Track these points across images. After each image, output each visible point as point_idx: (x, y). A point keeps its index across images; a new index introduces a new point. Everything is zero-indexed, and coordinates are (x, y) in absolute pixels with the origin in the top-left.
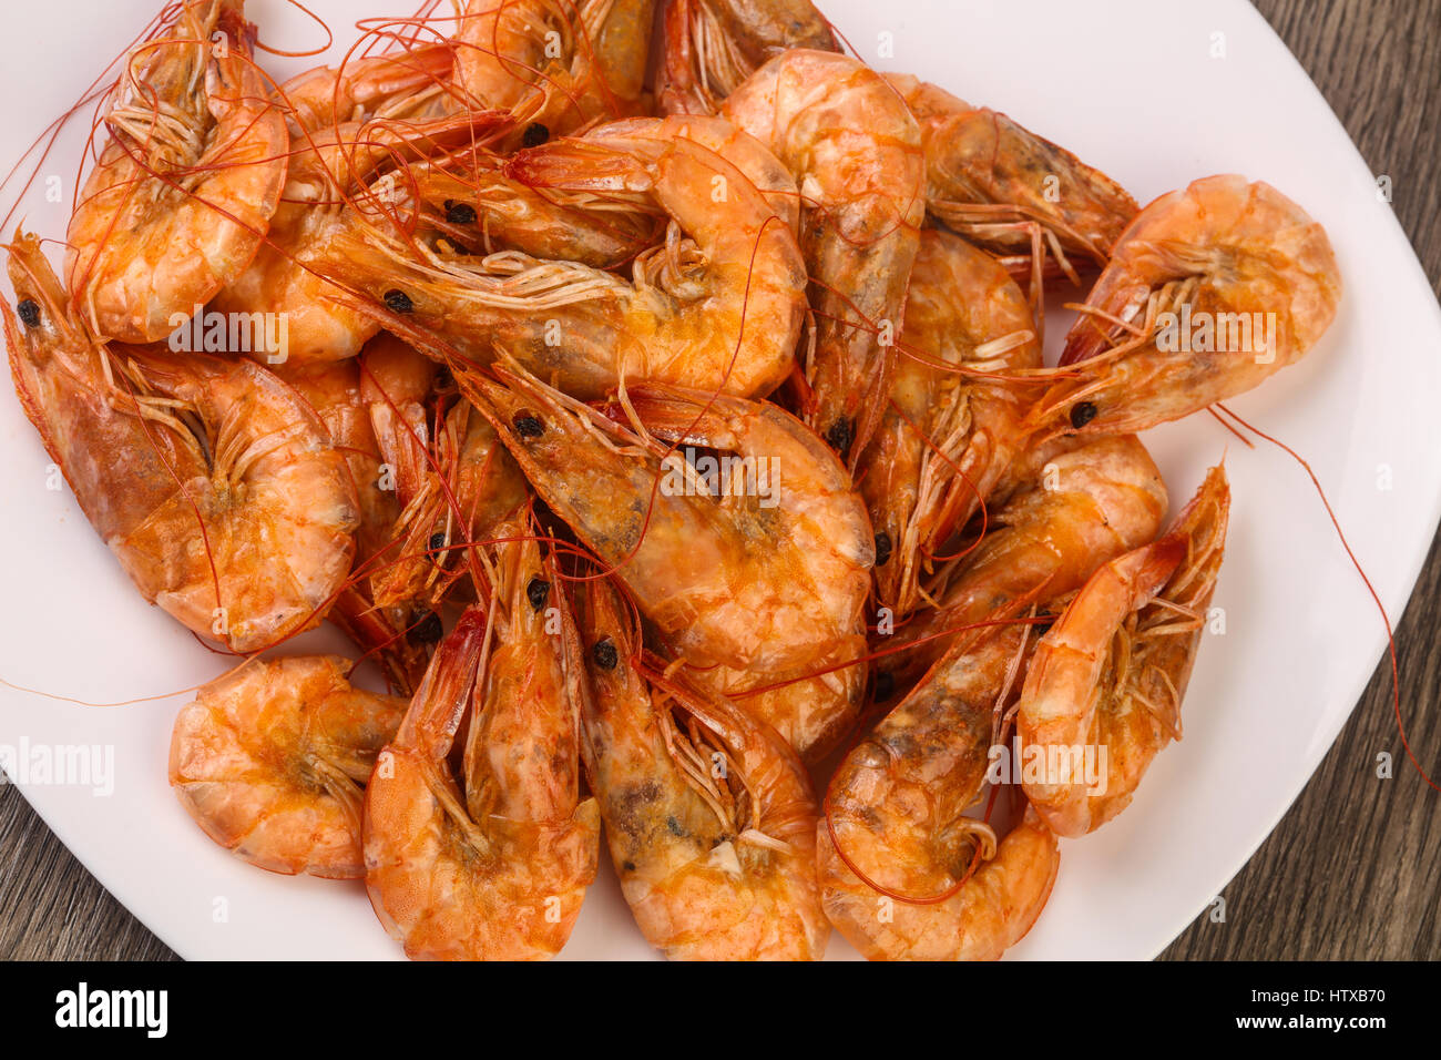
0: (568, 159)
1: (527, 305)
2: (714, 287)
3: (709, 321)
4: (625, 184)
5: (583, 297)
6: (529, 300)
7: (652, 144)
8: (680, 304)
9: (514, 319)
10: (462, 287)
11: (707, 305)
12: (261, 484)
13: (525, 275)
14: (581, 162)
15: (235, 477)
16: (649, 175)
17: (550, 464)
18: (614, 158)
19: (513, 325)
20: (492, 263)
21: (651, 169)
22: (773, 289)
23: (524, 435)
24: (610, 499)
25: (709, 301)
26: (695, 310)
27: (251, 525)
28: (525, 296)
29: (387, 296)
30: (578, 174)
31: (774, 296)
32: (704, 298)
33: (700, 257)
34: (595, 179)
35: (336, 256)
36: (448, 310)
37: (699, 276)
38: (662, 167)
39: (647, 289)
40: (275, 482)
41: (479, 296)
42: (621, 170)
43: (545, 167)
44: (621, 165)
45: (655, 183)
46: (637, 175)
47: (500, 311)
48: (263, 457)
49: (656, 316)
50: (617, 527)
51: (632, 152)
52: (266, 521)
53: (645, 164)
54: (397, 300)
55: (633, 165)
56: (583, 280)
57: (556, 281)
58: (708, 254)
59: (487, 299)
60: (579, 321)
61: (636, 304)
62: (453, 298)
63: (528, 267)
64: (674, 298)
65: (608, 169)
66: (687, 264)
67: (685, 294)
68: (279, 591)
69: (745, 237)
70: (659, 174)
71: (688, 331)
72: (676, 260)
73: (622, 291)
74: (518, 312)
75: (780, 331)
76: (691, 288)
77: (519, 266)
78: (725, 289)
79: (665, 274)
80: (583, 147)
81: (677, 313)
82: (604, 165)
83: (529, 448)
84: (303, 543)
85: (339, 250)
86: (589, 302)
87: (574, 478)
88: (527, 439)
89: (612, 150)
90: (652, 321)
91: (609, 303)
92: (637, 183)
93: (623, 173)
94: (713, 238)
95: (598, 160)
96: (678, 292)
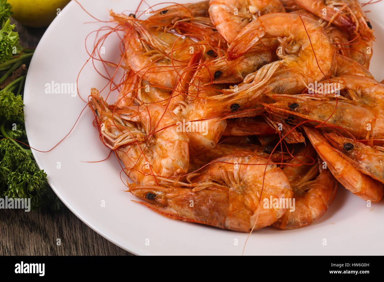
0: (240, 44)
1: (264, 81)
2: (300, 42)
3: (307, 51)
4: (259, 38)
5: (275, 70)
6: (264, 80)
7: (255, 24)
8: (296, 54)
9: (265, 87)
10: (246, 90)
11: (303, 48)
12: (245, 178)
13: (256, 77)
14: (243, 42)
15: (238, 182)
16: (261, 30)
17: (306, 112)
18: (250, 34)
19: (266, 89)
20: (247, 80)
21: (261, 29)
22: (314, 31)
23: (294, 109)
24: (328, 110)
25: (303, 47)
26: (301, 52)
27: (254, 186)
28: (262, 80)
29: (231, 108)
30: (246, 45)
31: (316, 32)
32: (301, 47)
33: (291, 38)
34: (251, 43)
35: (211, 109)
36: (248, 98)
37: (294, 43)
38: (263, 26)
39: (286, 57)
40: (248, 173)
41: (252, 89)
42: (254, 35)
43: (237, 50)
44: (253, 34)
45: (264, 31)
46: (259, 33)
47: (260, 88)
48: (239, 172)
49: (294, 61)
50: (336, 115)
51: (253, 29)
52: (256, 182)
53: (258, 29)
54: (234, 107)
55: (256, 32)
56: (270, 67)
57: (265, 71)
58: (292, 36)
59: (254, 88)
60: (280, 76)
61: (288, 62)
62: (247, 94)
63: (255, 74)
64: (294, 54)
65: (251, 38)
66: (290, 42)
67: (296, 50)
68: (276, 193)
69: (296, 25)
70: (264, 29)
71: (304, 57)
72: (286, 44)
73: (282, 61)
74: (265, 85)
75: (324, 39)
76: (295, 48)
77: (253, 76)
78: (304, 41)
79: (286, 50)
80: (240, 39)
81: (298, 56)
82: (249, 38)
83: (297, 111)
84: (270, 178)
85: (210, 107)
86: (277, 70)
87: (315, 111)
88: (295, 109)
89: (248, 33)
90: (295, 62)
91: (281, 67)
92: (261, 35)
93: (256, 36)
94: (289, 32)
95: (247, 38)
96: (293, 51)
